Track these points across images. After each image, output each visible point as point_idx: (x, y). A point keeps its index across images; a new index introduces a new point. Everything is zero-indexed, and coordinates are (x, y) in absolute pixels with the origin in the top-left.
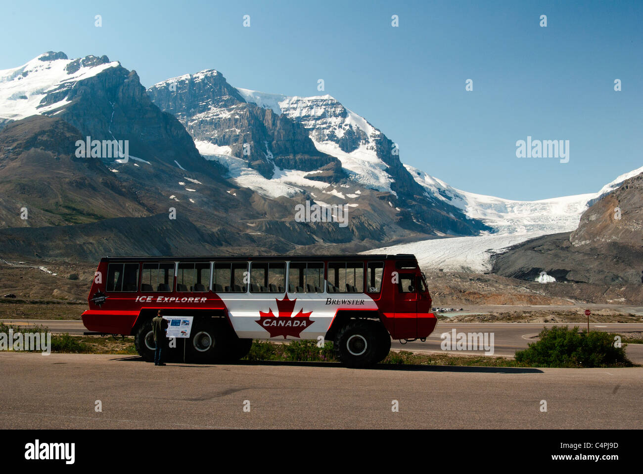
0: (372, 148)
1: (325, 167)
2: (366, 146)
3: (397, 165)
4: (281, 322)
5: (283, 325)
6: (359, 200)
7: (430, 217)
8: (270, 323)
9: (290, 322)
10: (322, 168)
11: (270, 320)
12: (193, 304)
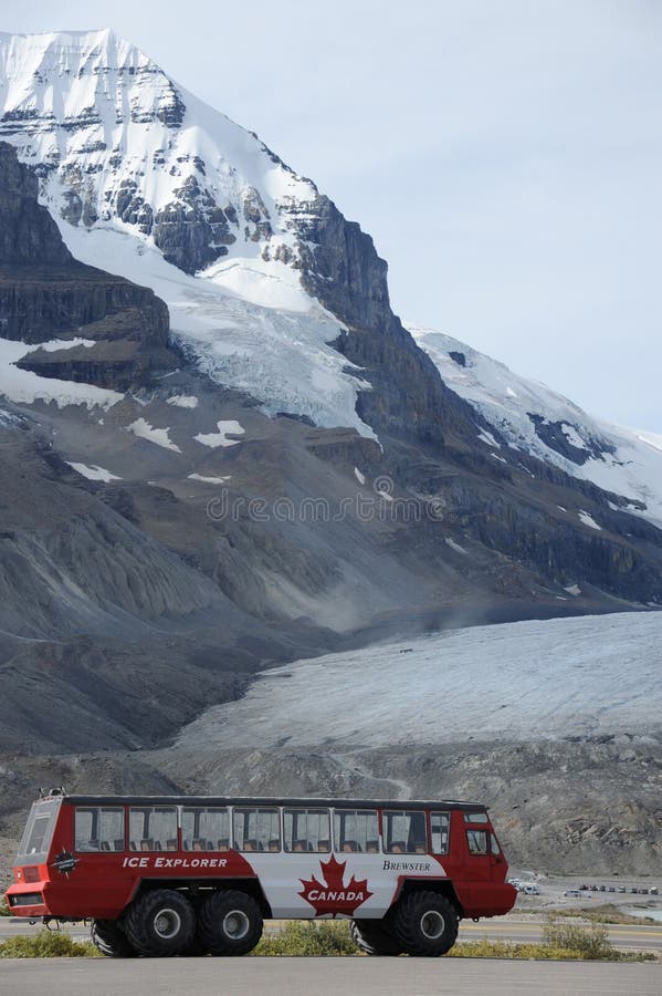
0: (286, 257)
1: (105, 325)
2: (262, 244)
3: (381, 325)
4: (331, 894)
5: (334, 898)
6: (240, 458)
7: (507, 526)
8: (318, 895)
9: (343, 894)
10: (92, 328)
11: (317, 892)
12: (208, 869)
